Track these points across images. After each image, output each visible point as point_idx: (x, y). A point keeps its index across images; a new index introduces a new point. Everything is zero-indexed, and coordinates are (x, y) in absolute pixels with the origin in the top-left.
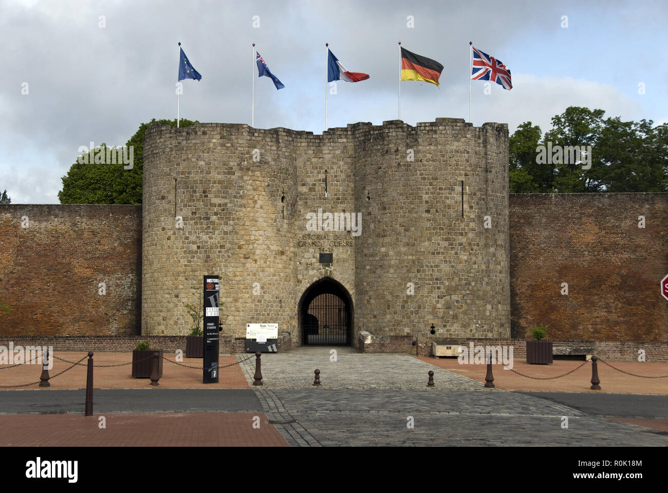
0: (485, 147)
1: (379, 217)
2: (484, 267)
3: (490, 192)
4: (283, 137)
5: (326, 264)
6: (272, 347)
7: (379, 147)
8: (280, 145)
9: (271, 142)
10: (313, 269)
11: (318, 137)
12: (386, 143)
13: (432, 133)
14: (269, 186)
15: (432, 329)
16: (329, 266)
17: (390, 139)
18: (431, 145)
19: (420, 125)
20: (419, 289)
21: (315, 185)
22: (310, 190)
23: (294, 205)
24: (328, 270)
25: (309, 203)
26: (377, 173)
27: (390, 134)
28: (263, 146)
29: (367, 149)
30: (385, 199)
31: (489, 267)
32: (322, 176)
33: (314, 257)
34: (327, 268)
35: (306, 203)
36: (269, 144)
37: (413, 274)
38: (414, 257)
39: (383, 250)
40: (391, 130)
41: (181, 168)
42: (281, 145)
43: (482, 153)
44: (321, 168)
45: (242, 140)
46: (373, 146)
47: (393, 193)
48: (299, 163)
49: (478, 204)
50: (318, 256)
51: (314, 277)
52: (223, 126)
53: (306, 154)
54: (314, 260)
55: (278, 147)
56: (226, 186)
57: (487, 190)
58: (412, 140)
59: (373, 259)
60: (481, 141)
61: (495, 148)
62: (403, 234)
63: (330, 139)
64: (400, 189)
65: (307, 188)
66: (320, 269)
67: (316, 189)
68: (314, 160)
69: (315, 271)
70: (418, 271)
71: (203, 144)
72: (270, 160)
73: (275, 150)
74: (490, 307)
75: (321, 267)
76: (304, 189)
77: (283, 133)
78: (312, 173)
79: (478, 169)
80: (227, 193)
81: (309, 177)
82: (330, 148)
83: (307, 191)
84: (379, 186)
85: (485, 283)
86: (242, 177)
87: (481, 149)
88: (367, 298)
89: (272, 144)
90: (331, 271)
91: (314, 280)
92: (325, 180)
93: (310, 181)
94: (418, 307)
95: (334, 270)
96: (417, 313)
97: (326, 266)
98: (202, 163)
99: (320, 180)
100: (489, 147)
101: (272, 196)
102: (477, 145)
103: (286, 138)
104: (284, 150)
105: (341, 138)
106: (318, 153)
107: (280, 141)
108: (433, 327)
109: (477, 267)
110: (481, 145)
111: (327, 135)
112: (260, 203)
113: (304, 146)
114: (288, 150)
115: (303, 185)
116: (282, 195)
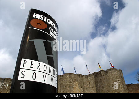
1: (102, 89)
9: (78, 76)
11: (87, 76)
12: (101, 74)
13: (110, 71)
14: (79, 85)
18: (110, 73)
19: (107, 70)
23: (84, 89)
30: (103, 85)
32: (89, 83)
35: (86, 89)
40: (102, 72)
41: (61, 83)
42: (80, 77)
44: (88, 81)
45: (73, 76)
46: (98, 76)
47: (104, 84)
48: (84, 81)
49: (122, 84)
52: (69, 74)
56: (70, 85)
58: (106, 73)
64: (106, 83)
67: (88, 86)
71: (65, 77)
76: (86, 86)
77: (80, 75)
79: (120, 77)
80: (70, 87)
82: (90, 78)
84: (101, 83)
86: (73, 83)
92: (89, 84)
93: (86, 84)
98: (65, 81)
101: (79, 87)
105: (92, 76)
106: (87, 79)
110: (120, 73)
111: (89, 75)
112: (77, 88)
113: (85, 78)
114: (82, 78)
116: (81, 87)
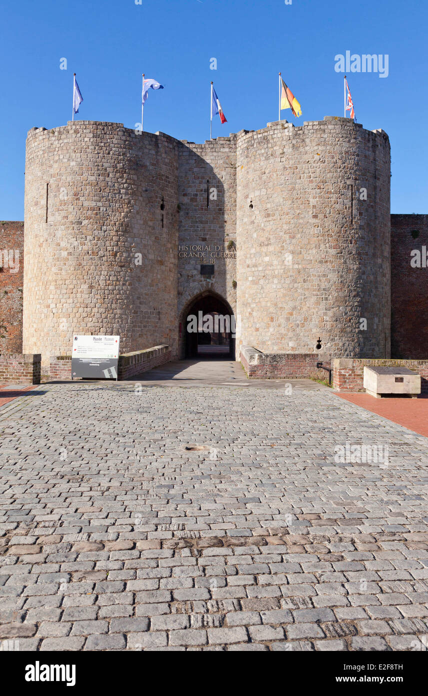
0: (374, 152)
1: (263, 225)
2: (372, 277)
3: (378, 200)
4: (163, 144)
5: (207, 276)
6: (110, 372)
7: (263, 151)
8: (159, 149)
9: (150, 145)
10: (194, 281)
12: (270, 145)
13: (321, 132)
14: (146, 191)
15: (318, 343)
16: (210, 278)
17: (274, 141)
18: (319, 145)
20: (306, 300)
21: (197, 195)
22: (192, 200)
24: (209, 282)
25: (191, 213)
26: (260, 178)
27: (275, 136)
28: (141, 148)
29: (250, 156)
30: (269, 206)
31: (376, 278)
32: (203, 186)
33: (195, 269)
34: (208, 280)
35: (188, 214)
36: (148, 147)
37: (299, 284)
38: (300, 266)
39: (267, 259)
40: (276, 132)
41: (53, 171)
42: (162, 150)
43: (371, 158)
44: (203, 178)
46: (256, 152)
48: (181, 173)
49: (367, 210)
50: (199, 267)
51: (195, 289)
53: (188, 163)
54: (195, 272)
55: (157, 152)
56: (99, 188)
57: (375, 198)
58: (299, 141)
59: (256, 269)
60: (370, 145)
61: (382, 155)
62: (288, 242)
63: (212, 148)
64: (286, 194)
65: (188, 199)
66: (201, 281)
67: (198, 200)
68: (195, 170)
69: (196, 283)
70: (305, 281)
71: (75, 143)
72: (148, 164)
73: (154, 155)
74: (377, 321)
75: (203, 279)
76: (186, 200)
77: (162, 138)
78: (194, 183)
79: (368, 174)
80: (100, 195)
81: (190, 186)
82: (212, 158)
83: (189, 201)
84: (263, 192)
85: (373, 294)
86: (116, 180)
87: (370, 153)
88: (249, 310)
89: (150, 147)
90: (212, 284)
91: (195, 293)
92: (207, 190)
93: (192, 191)
94: (305, 319)
95: (215, 282)
96: (303, 325)
97: (207, 278)
99: (202, 190)
100: (377, 152)
101: (149, 202)
102: (366, 148)
103: (166, 144)
104: (163, 155)
105: (224, 147)
106: (200, 163)
107: (160, 145)
108: (319, 341)
109: (365, 278)
110: (371, 149)
111: (209, 144)
112: (136, 208)
113: (186, 156)
114: (169, 157)
115: (185, 195)
116: (162, 203)
